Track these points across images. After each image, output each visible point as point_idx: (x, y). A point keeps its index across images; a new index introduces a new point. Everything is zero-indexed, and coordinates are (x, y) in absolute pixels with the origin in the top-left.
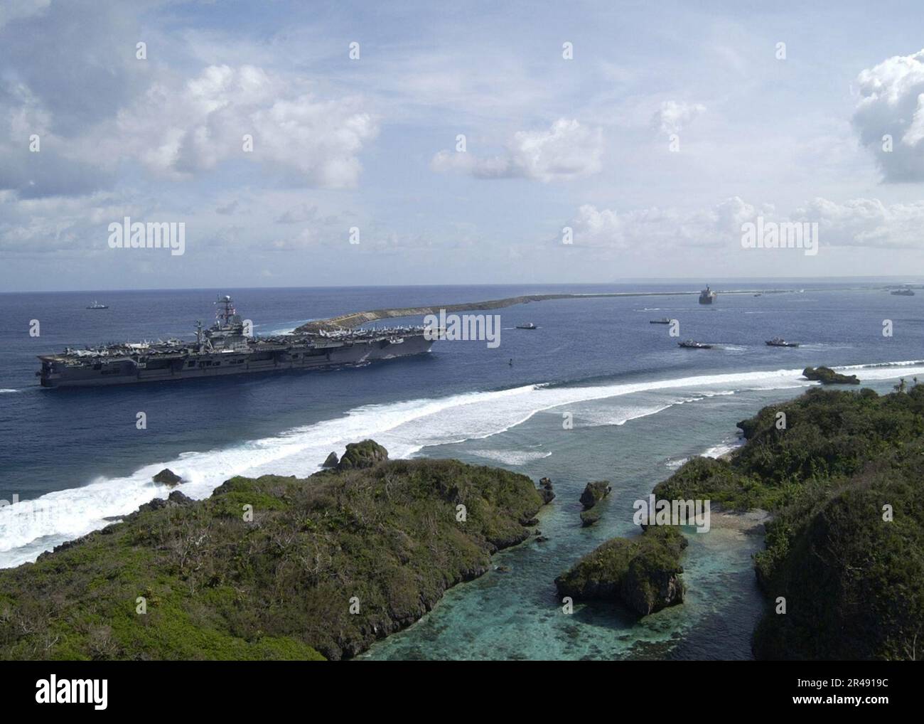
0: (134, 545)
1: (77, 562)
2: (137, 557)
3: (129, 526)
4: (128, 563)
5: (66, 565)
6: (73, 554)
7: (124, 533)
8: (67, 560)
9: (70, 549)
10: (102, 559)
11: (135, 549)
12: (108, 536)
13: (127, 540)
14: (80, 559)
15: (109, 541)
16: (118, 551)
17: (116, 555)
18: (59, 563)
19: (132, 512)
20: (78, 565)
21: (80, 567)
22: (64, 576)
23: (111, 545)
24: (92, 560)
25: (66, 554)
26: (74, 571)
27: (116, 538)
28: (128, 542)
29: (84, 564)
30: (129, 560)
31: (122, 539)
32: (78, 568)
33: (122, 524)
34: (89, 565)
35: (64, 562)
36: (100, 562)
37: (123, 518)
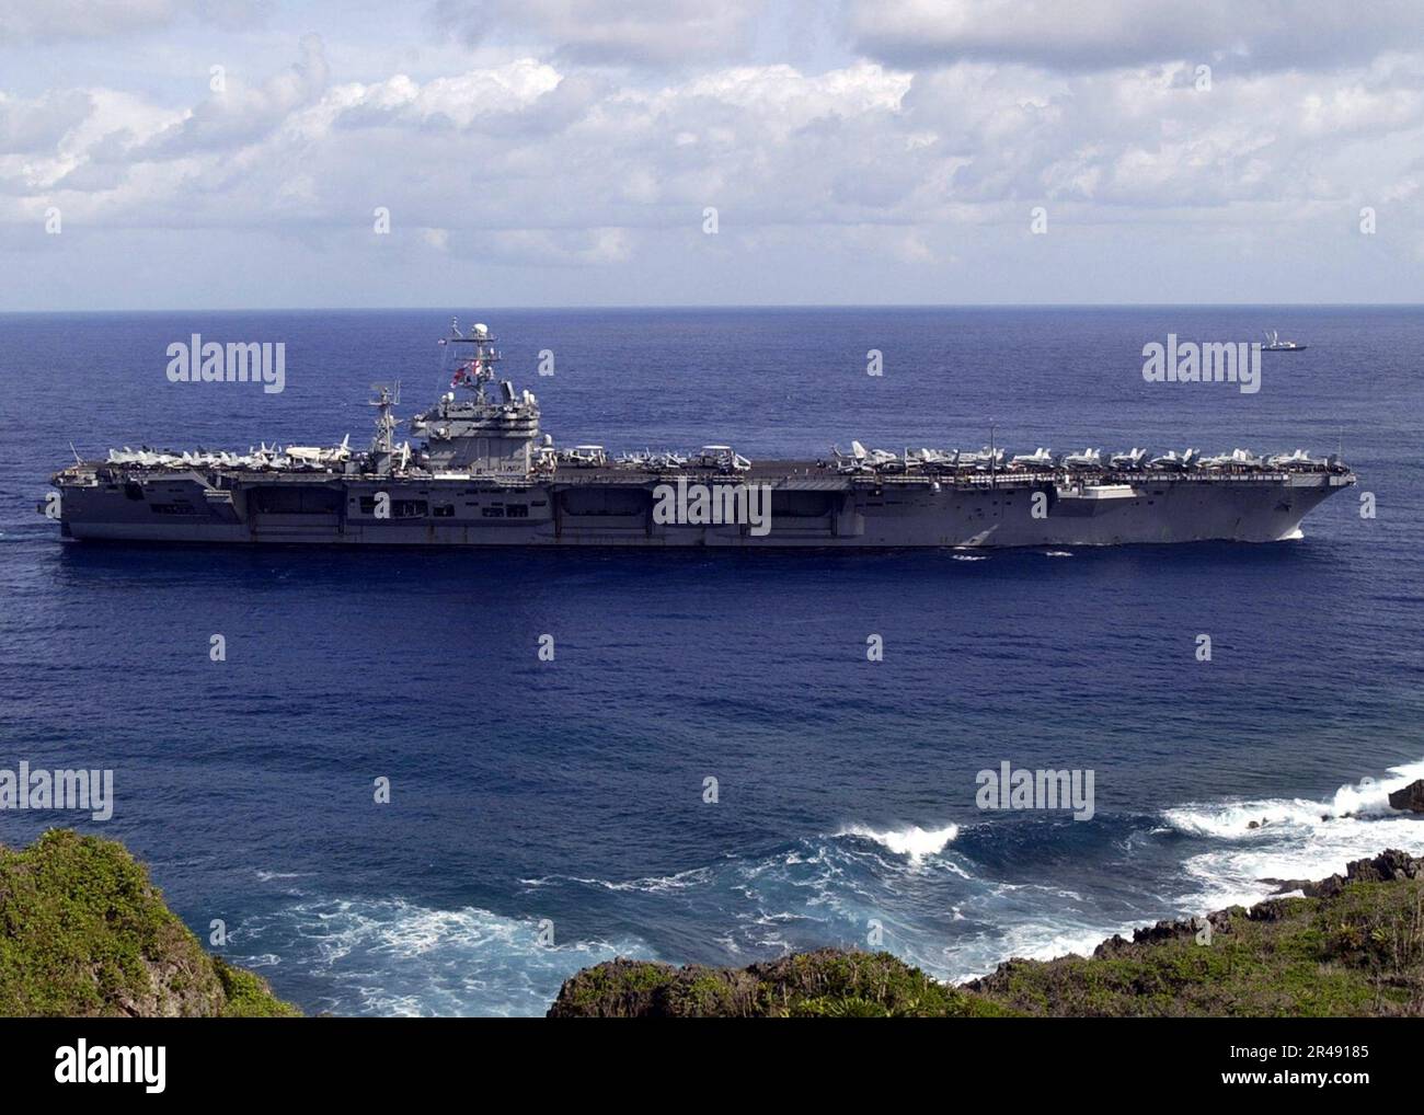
0: (1326, 958)
1: (1183, 975)
2: (1327, 992)
3: (1318, 909)
4: (1304, 1001)
5: (1158, 978)
6: (1176, 954)
7: (1304, 924)
8: (1161, 965)
9: (1171, 941)
10: (1244, 980)
11: (1326, 970)
12: (1262, 925)
13: (1307, 944)
14: (1192, 971)
15: (1266, 938)
16: (1284, 966)
17: (1278, 976)
18: (1142, 969)
19: (1329, 876)
20: (1186, 982)
21: (1188, 989)
22: (1150, 1004)
23: (1270, 949)
24: (1220, 978)
25: (1161, 952)
26: (1174, 996)
27: (1284, 932)
28: (1310, 948)
29: (1199, 983)
30: (1309, 994)
31: (1295, 938)
32: (1185, 991)
33: (1300, 901)
34: (1210, 988)
35: (1154, 969)
36: (1238, 986)
37: (1307, 887)
